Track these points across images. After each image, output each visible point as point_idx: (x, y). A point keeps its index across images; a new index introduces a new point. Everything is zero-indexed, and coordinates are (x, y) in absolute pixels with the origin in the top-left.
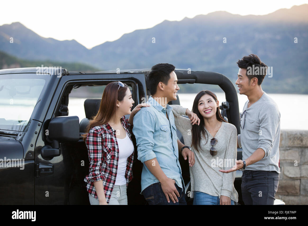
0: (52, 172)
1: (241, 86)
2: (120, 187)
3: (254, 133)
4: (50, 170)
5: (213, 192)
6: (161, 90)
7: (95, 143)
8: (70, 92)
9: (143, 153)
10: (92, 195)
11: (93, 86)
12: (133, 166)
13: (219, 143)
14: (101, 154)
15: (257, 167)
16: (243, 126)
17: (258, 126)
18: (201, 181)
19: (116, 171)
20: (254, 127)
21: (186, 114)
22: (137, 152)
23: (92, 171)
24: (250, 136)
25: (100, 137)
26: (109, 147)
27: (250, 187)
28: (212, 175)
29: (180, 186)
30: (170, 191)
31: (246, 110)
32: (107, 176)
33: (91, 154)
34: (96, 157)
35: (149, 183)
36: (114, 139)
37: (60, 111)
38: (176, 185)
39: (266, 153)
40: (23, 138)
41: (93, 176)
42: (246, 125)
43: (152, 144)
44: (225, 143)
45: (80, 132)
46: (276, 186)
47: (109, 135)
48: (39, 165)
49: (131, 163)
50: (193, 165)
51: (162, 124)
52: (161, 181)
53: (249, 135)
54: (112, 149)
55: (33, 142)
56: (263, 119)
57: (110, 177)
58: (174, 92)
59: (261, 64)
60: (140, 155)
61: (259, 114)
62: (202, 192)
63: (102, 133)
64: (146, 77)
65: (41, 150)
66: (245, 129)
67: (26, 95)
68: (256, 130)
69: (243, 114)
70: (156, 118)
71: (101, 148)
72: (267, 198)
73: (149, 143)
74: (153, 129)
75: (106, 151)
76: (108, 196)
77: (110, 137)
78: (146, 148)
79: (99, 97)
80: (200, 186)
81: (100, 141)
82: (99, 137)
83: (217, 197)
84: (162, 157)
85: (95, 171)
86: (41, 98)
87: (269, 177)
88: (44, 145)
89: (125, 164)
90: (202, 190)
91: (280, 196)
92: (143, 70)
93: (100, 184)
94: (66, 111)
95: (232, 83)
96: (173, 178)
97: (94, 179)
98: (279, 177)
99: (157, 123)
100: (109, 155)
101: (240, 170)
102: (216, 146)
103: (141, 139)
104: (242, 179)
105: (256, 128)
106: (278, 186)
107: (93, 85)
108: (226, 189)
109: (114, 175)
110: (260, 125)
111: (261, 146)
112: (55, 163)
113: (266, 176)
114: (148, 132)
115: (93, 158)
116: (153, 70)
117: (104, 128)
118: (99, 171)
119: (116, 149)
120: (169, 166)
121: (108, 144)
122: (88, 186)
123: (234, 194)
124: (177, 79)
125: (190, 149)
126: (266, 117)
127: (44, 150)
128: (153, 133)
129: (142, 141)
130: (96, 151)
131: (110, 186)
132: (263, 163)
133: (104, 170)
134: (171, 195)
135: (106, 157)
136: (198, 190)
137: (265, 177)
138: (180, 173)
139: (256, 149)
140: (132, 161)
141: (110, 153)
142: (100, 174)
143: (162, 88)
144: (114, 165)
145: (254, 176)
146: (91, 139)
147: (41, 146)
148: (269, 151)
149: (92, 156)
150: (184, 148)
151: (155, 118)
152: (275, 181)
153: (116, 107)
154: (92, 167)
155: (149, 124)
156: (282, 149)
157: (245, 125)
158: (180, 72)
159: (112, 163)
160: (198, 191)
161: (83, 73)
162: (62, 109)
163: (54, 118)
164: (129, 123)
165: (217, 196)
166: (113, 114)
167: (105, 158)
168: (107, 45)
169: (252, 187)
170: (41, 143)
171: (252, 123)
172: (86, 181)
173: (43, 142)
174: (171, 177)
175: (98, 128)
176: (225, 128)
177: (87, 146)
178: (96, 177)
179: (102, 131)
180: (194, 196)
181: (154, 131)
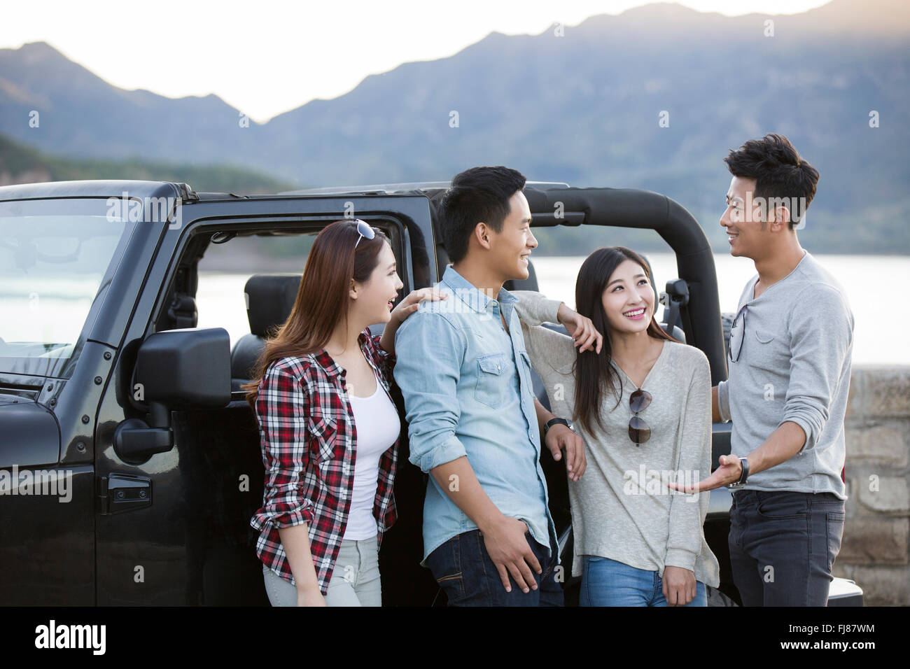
0: (148, 500)
1: (738, 231)
2: (359, 545)
3: (771, 375)
4: (144, 494)
5: (641, 559)
6: (483, 248)
7: (286, 410)
8: (201, 256)
9: (424, 443)
10: (273, 569)
11: (273, 235)
12: (395, 481)
13: (655, 405)
14: (302, 444)
15: (775, 481)
16: (738, 351)
17: (783, 355)
18: (603, 525)
19: (349, 495)
20: (772, 356)
21: (559, 321)
22: (408, 440)
23: (276, 496)
24: (759, 383)
25: (300, 389)
26: (328, 422)
27: (755, 543)
28: (636, 504)
29: (544, 539)
30: (513, 555)
31: (748, 303)
32: (319, 512)
33: (272, 444)
34: (286, 451)
35: (448, 532)
36: (341, 396)
37: (170, 312)
38: (529, 537)
39: (809, 436)
40: (58, 396)
41: (278, 510)
42: (746, 349)
43: (453, 414)
44: (673, 404)
45: (234, 376)
46: (836, 540)
47: (327, 385)
48: (108, 479)
49: (389, 472)
50: (579, 476)
51: (486, 352)
52: (482, 528)
53: (754, 380)
54: (335, 427)
55: (89, 409)
56: (800, 333)
57: (328, 515)
58: (522, 256)
59: (799, 164)
60: (417, 448)
61: (789, 317)
62: (608, 559)
63: (305, 377)
64: (432, 205)
65: (113, 434)
66: (742, 361)
67: (65, 264)
68: (778, 367)
69: (738, 317)
70: (465, 332)
71: (303, 425)
72: (807, 577)
73: (445, 412)
74: (456, 369)
75: (318, 434)
76: (323, 574)
77: (328, 391)
78: (434, 428)
79: (296, 269)
80: (600, 541)
81: (301, 402)
82: (296, 392)
83: (653, 573)
84: (487, 454)
85: (284, 495)
86: (113, 275)
87: (813, 511)
88: (124, 419)
89: (374, 475)
90: (606, 553)
91: (849, 570)
92: (423, 186)
93: (300, 536)
94: (188, 314)
95: (697, 222)
96: (522, 517)
97: (283, 520)
98: (844, 511)
99: (467, 350)
100: (326, 447)
101: (731, 485)
102: (647, 413)
103: (420, 401)
104: (730, 518)
105: (776, 360)
106: (840, 539)
107: (271, 231)
108: (681, 545)
109: (344, 506)
110: (793, 350)
111: (794, 414)
112: (156, 473)
113: (802, 508)
114: (441, 377)
115: (277, 457)
116: (457, 186)
117: (311, 363)
118: (298, 495)
119: (347, 428)
120: (507, 479)
121: (324, 412)
122: (261, 543)
123: (705, 563)
124: (528, 215)
125: (572, 427)
126: (812, 328)
127: (123, 434)
128: (456, 381)
129: (423, 407)
130: (286, 435)
131: (330, 542)
132: (793, 467)
133: (311, 492)
134: (514, 569)
135: (317, 451)
136: (595, 551)
137: (798, 513)
138: (544, 499)
139: (777, 424)
140: (393, 467)
141: (331, 439)
142: (301, 503)
143: (485, 241)
144: (343, 477)
145: (765, 507)
146: (273, 396)
147: (114, 422)
148: (819, 430)
149: (275, 448)
150: (551, 423)
151: (464, 335)
152: (831, 525)
153: (349, 299)
154: (275, 483)
155: (444, 355)
156: (852, 424)
157: (743, 349)
158: (538, 190)
159: (335, 469)
160: (596, 554)
161: (241, 195)
162: (178, 306)
163: (153, 334)
164: (382, 349)
165: (654, 568)
166: (339, 320)
167: (312, 455)
168: (315, 109)
169: (760, 544)
170: (114, 412)
171: (767, 343)
172: (258, 527)
173: (121, 409)
174: (515, 513)
175: (292, 361)
176: (672, 359)
177: (259, 418)
178: (289, 515)
179: (305, 372)
180: (583, 571)
181: (457, 376)
